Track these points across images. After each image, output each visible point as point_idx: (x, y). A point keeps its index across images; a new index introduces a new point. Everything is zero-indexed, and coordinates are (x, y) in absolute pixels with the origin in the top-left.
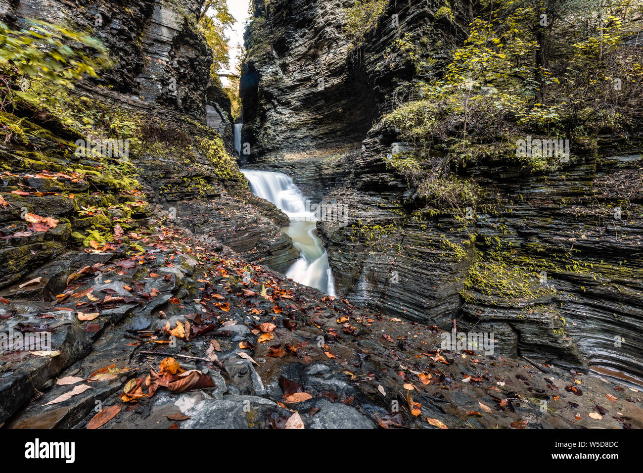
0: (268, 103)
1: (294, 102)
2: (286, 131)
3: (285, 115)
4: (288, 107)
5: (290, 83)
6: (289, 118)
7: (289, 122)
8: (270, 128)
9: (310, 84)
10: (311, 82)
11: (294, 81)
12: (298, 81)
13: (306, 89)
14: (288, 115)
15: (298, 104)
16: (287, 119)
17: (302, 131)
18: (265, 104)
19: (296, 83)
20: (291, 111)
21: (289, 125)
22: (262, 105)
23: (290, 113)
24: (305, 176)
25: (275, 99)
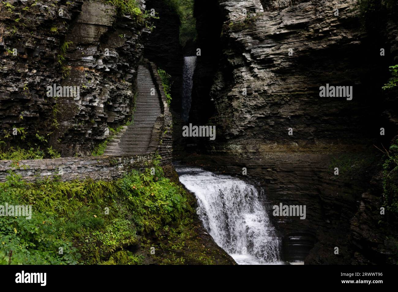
0: (237, 57)
1: (279, 62)
2: (262, 107)
3: (263, 80)
4: (269, 67)
5: (273, 30)
6: (269, 85)
7: (270, 92)
8: (238, 98)
9: (307, 34)
10: (308, 31)
11: (280, 28)
12: (286, 27)
13: (301, 42)
14: (268, 81)
15: (286, 64)
16: (266, 88)
17: (293, 107)
18: (232, 57)
19: (283, 31)
20: (272, 74)
21: (269, 96)
22: (227, 57)
23: (271, 78)
24: (293, 186)
25: (249, 51)
